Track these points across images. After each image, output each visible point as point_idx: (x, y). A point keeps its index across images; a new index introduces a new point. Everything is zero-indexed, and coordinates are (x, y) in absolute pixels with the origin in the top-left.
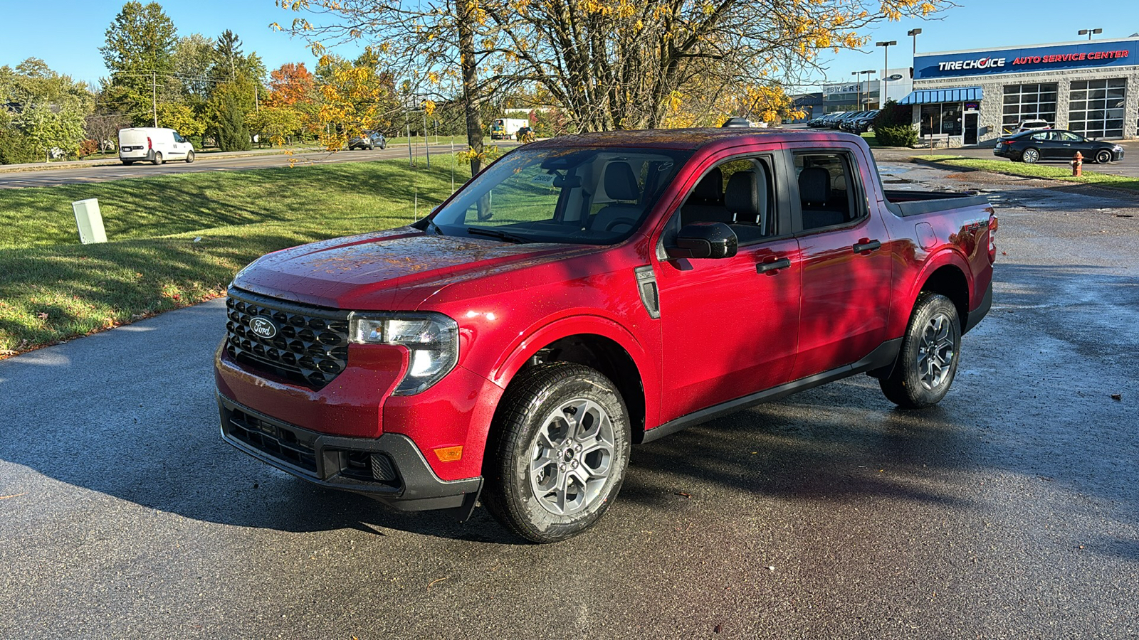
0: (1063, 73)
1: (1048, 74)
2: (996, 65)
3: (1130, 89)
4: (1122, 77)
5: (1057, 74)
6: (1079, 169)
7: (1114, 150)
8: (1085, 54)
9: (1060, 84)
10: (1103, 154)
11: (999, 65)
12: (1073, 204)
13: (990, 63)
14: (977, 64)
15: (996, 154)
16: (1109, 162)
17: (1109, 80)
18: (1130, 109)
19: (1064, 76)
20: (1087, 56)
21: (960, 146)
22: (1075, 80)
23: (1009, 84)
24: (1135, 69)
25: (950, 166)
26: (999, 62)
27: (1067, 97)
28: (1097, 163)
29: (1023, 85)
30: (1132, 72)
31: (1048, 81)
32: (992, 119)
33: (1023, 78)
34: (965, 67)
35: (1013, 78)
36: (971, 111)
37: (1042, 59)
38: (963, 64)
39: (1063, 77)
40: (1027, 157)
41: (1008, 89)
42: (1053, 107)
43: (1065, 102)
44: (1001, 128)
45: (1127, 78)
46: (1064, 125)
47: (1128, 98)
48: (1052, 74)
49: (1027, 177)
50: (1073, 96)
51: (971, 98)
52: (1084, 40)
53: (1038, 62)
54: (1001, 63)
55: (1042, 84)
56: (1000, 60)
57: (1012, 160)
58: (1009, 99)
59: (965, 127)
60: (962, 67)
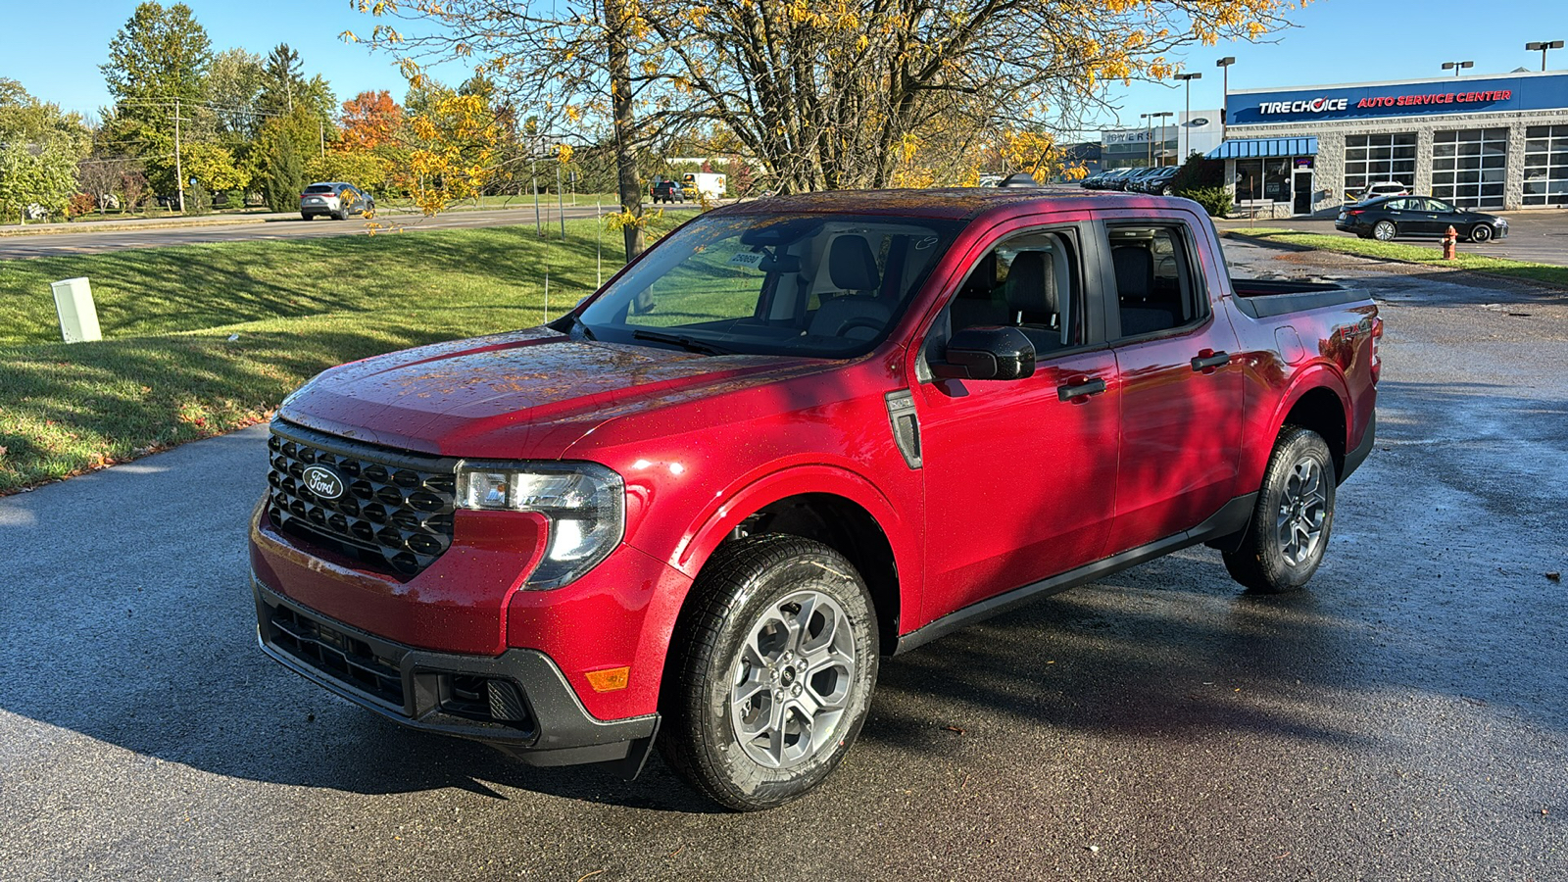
0: (1424, 120)
1: (1405, 121)
2: (1334, 109)
3: (1513, 142)
4: (1503, 126)
5: (1417, 120)
6: (1452, 250)
7: (1495, 225)
8: (1452, 94)
9: (1420, 135)
10: (1480, 230)
11: (1339, 108)
12: (1447, 297)
13: (1327, 106)
14: (1311, 107)
15: (1339, 228)
16: (1489, 240)
17: (1486, 130)
18: (1514, 169)
19: (1426, 124)
20: (1455, 97)
21: (1288, 217)
22: (1440, 129)
23: (1353, 134)
24: (1519, 115)
25: (1278, 243)
26: (1340, 104)
27: (1429, 152)
28: (1473, 242)
29: (1371, 136)
30: (1515, 120)
31: (1404, 131)
32: (1330, 180)
33: (1371, 125)
34: (1294, 110)
35: (1358, 126)
36: (1303, 169)
37: (1396, 101)
38: (1291, 105)
39: (1424, 125)
40: (1379, 233)
41: (1352, 140)
42: (1411, 166)
43: (1427, 160)
44: (1343, 193)
45: (1509, 128)
46: (1426, 190)
47: (1511, 154)
48: (1410, 121)
49: (1383, 259)
50: (1437, 151)
51: (1303, 151)
52: (1449, 76)
53: (1391, 104)
54: (1342, 106)
55: (1396, 135)
56: (1341, 100)
57: (1360, 236)
58: (1353, 153)
59: (1295, 190)
60: (1291, 109)
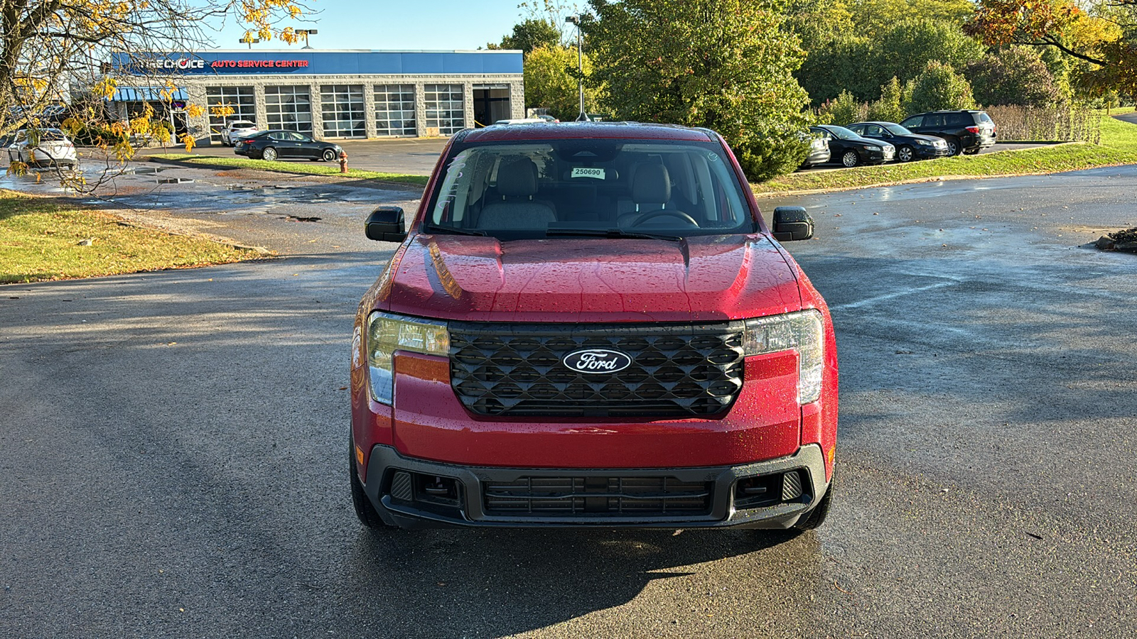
0: (256, 78)
1: (244, 78)
2: (195, 67)
3: (314, 95)
4: (306, 84)
5: (252, 78)
6: (345, 166)
7: (336, 150)
8: (273, 61)
9: (256, 89)
10: (327, 153)
11: (199, 67)
13: (190, 64)
14: (178, 63)
17: (296, 86)
18: (316, 113)
19: (259, 81)
20: (275, 63)
22: (268, 85)
23: (211, 86)
24: (315, 77)
26: (199, 64)
27: (263, 100)
29: (223, 88)
30: (313, 80)
31: (245, 85)
32: (199, 116)
33: (222, 80)
34: (166, 66)
35: (214, 80)
36: (179, 110)
37: (237, 64)
38: (164, 63)
39: (258, 81)
40: (266, 155)
41: (210, 90)
42: (253, 110)
43: (262, 106)
44: (209, 128)
46: (264, 126)
47: (313, 103)
48: (248, 78)
49: (300, 174)
50: (268, 99)
51: (177, 97)
53: (233, 66)
54: (200, 64)
55: (240, 88)
56: (199, 61)
58: (213, 100)
59: (175, 126)
60: (163, 65)
